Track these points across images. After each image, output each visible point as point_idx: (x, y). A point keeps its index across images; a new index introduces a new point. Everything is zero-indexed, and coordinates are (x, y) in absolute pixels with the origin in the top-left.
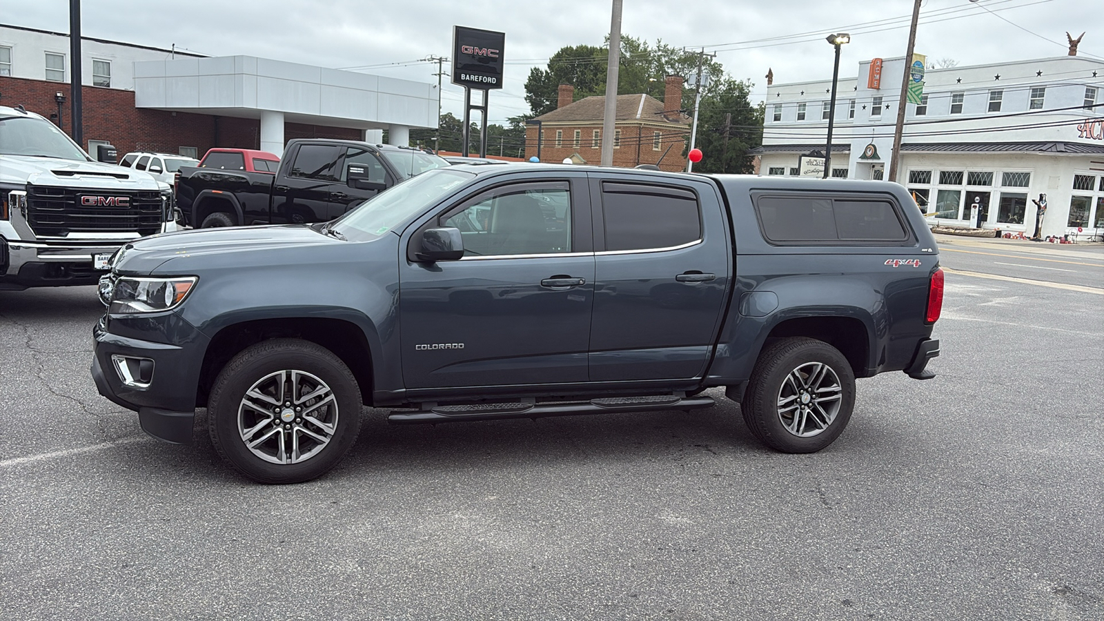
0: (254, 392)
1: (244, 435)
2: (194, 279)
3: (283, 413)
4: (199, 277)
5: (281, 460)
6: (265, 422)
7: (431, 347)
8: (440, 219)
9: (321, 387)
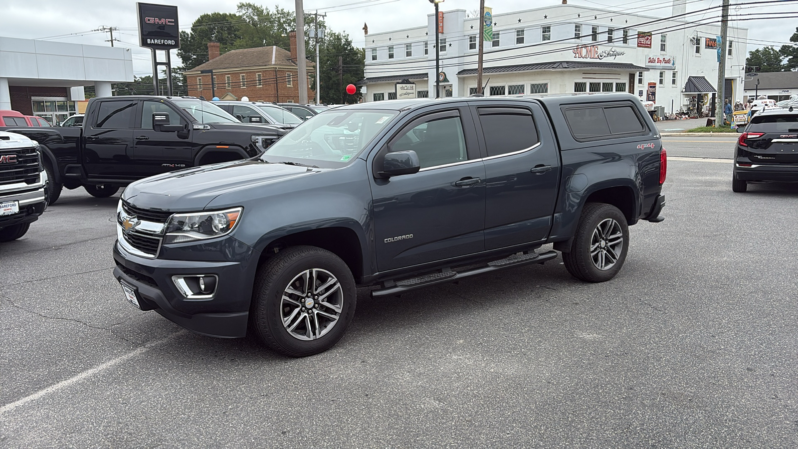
0: (289, 290)
1: (285, 322)
2: (240, 209)
3: (306, 302)
4: (243, 207)
5: (310, 337)
6: (296, 311)
7: (394, 239)
8: (388, 145)
9: (331, 278)
